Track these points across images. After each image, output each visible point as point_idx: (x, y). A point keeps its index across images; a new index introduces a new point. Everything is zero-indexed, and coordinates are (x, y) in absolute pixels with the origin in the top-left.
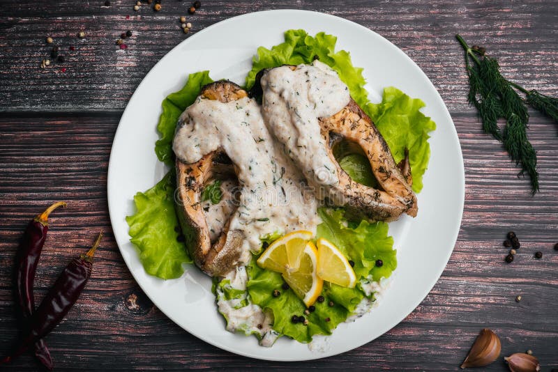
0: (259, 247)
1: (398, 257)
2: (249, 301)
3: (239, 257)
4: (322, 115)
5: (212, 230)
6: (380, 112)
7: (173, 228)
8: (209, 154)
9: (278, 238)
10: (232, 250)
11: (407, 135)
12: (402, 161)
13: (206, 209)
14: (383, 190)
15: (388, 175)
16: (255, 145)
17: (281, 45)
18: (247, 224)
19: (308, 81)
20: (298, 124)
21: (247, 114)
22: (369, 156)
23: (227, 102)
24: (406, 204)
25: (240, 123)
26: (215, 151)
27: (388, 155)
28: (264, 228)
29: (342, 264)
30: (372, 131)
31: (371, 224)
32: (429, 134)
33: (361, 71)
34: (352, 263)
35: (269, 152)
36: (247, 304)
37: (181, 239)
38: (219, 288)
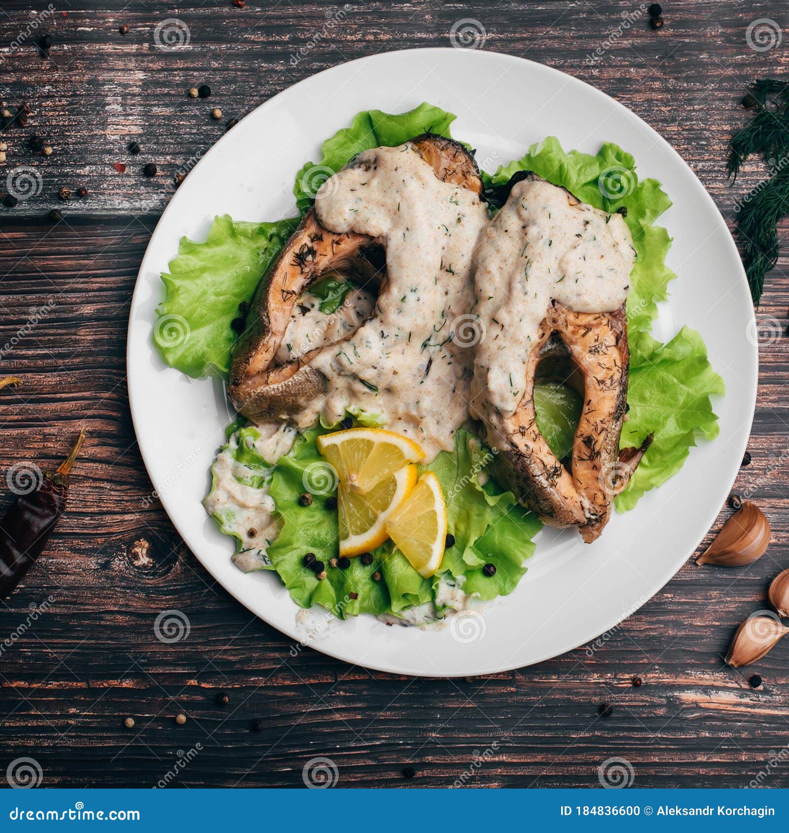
0: (336, 421)
1: (523, 581)
2: (265, 484)
3: (297, 413)
4: (562, 298)
5: (288, 345)
6: (653, 356)
7: (239, 301)
8: (361, 235)
9: (373, 426)
10: (292, 395)
11: (666, 418)
12: (633, 448)
13: (304, 310)
14: (570, 471)
15: (594, 455)
16: (436, 271)
17: (586, 156)
18: (339, 374)
19: (578, 236)
20: (517, 286)
21: (459, 220)
22: (586, 408)
23: (444, 180)
24: (588, 515)
25: (438, 223)
26: (373, 238)
27: (614, 427)
28: (363, 398)
29: (435, 531)
30: (617, 376)
31: (518, 505)
32: (696, 442)
33: (670, 277)
34: (450, 541)
35: (450, 296)
36: (260, 486)
37: (238, 326)
38: (237, 433)
